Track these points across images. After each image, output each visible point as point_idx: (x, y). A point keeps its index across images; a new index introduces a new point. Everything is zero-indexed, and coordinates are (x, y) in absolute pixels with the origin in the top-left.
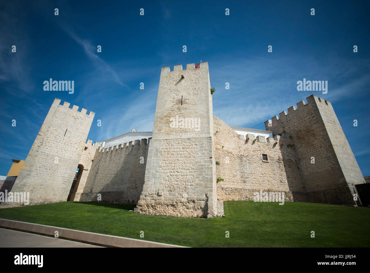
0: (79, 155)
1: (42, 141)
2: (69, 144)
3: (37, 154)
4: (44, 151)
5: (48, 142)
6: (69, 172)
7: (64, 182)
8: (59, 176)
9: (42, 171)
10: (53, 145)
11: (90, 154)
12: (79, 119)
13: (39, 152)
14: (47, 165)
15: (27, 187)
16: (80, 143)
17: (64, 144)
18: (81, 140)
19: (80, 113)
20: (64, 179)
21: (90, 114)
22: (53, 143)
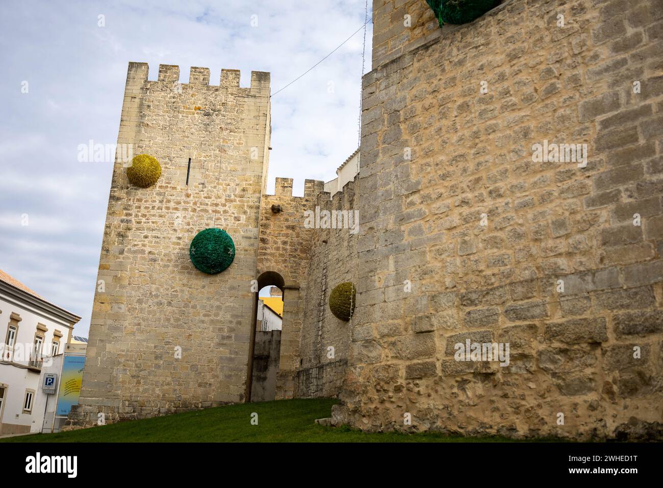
0: (250, 238)
1: (125, 217)
2: (210, 209)
3: (121, 260)
4: (140, 247)
5: (144, 216)
6: (232, 304)
7: (223, 338)
8: (203, 322)
9: (149, 313)
10: (161, 221)
11: (293, 228)
12: (219, 111)
13: (126, 254)
14: (158, 289)
15: (121, 367)
16: (242, 197)
17: (194, 211)
18: (244, 184)
19: (217, 90)
20: (220, 330)
21: (256, 83)
22: (161, 216)
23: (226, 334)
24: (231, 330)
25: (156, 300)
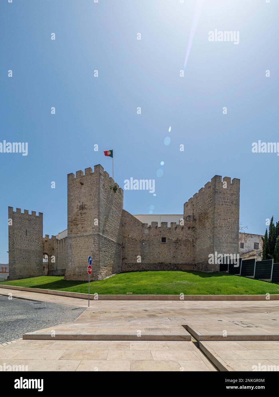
0: (41, 247)
19: (31, 216)
20: (37, 263)
21: (40, 215)
24: (39, 263)
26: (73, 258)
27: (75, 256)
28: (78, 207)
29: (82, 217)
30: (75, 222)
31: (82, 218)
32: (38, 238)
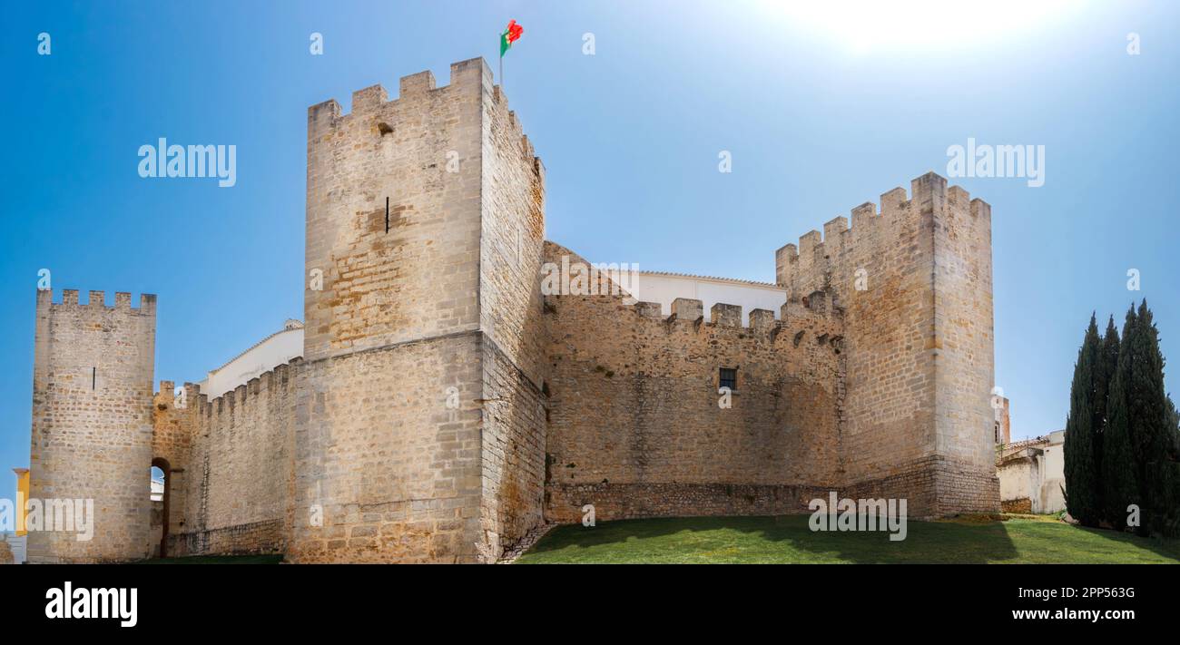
0: (146, 432)
2: (114, 409)
4: (61, 440)
7: (130, 511)
8: (114, 499)
10: (75, 419)
12: (115, 327)
14: (77, 474)
16: (138, 399)
17: (101, 410)
18: (140, 389)
19: (113, 310)
20: (128, 505)
21: (144, 304)
22: (74, 415)
23: (132, 508)
24: (136, 505)
25: (76, 482)
26: (330, 460)
27: (341, 450)
28: (365, 218)
29: (384, 259)
30: (346, 284)
31: (384, 263)
32: (135, 395)
